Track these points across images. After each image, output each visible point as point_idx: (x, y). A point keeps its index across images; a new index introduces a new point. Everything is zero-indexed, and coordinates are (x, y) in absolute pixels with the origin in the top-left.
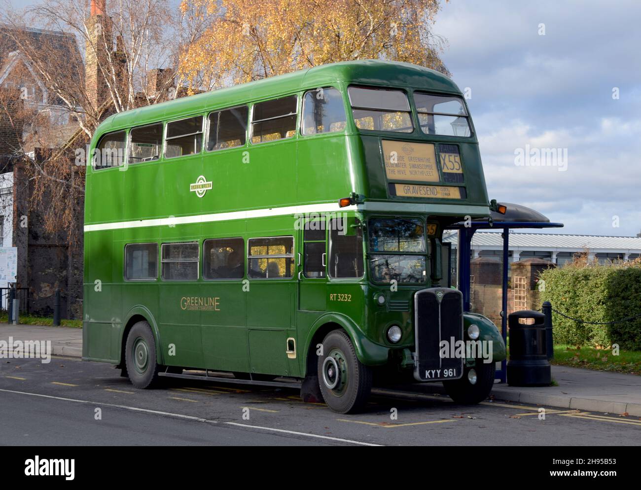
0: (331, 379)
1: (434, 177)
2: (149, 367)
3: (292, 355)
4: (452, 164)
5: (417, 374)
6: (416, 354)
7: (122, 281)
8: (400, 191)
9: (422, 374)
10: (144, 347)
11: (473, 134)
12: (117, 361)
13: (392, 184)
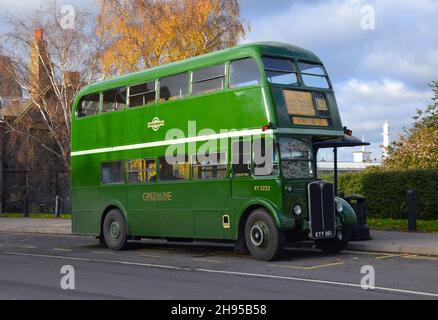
0: (258, 240)
1: (312, 112)
2: (121, 237)
3: (227, 226)
4: (321, 105)
5: (310, 235)
6: (310, 222)
7: (99, 184)
8: (296, 121)
9: (314, 235)
10: (117, 225)
11: (331, 87)
12: (98, 234)
13: (291, 116)
